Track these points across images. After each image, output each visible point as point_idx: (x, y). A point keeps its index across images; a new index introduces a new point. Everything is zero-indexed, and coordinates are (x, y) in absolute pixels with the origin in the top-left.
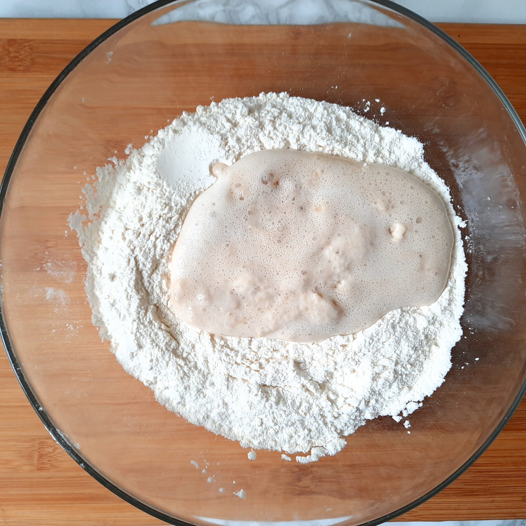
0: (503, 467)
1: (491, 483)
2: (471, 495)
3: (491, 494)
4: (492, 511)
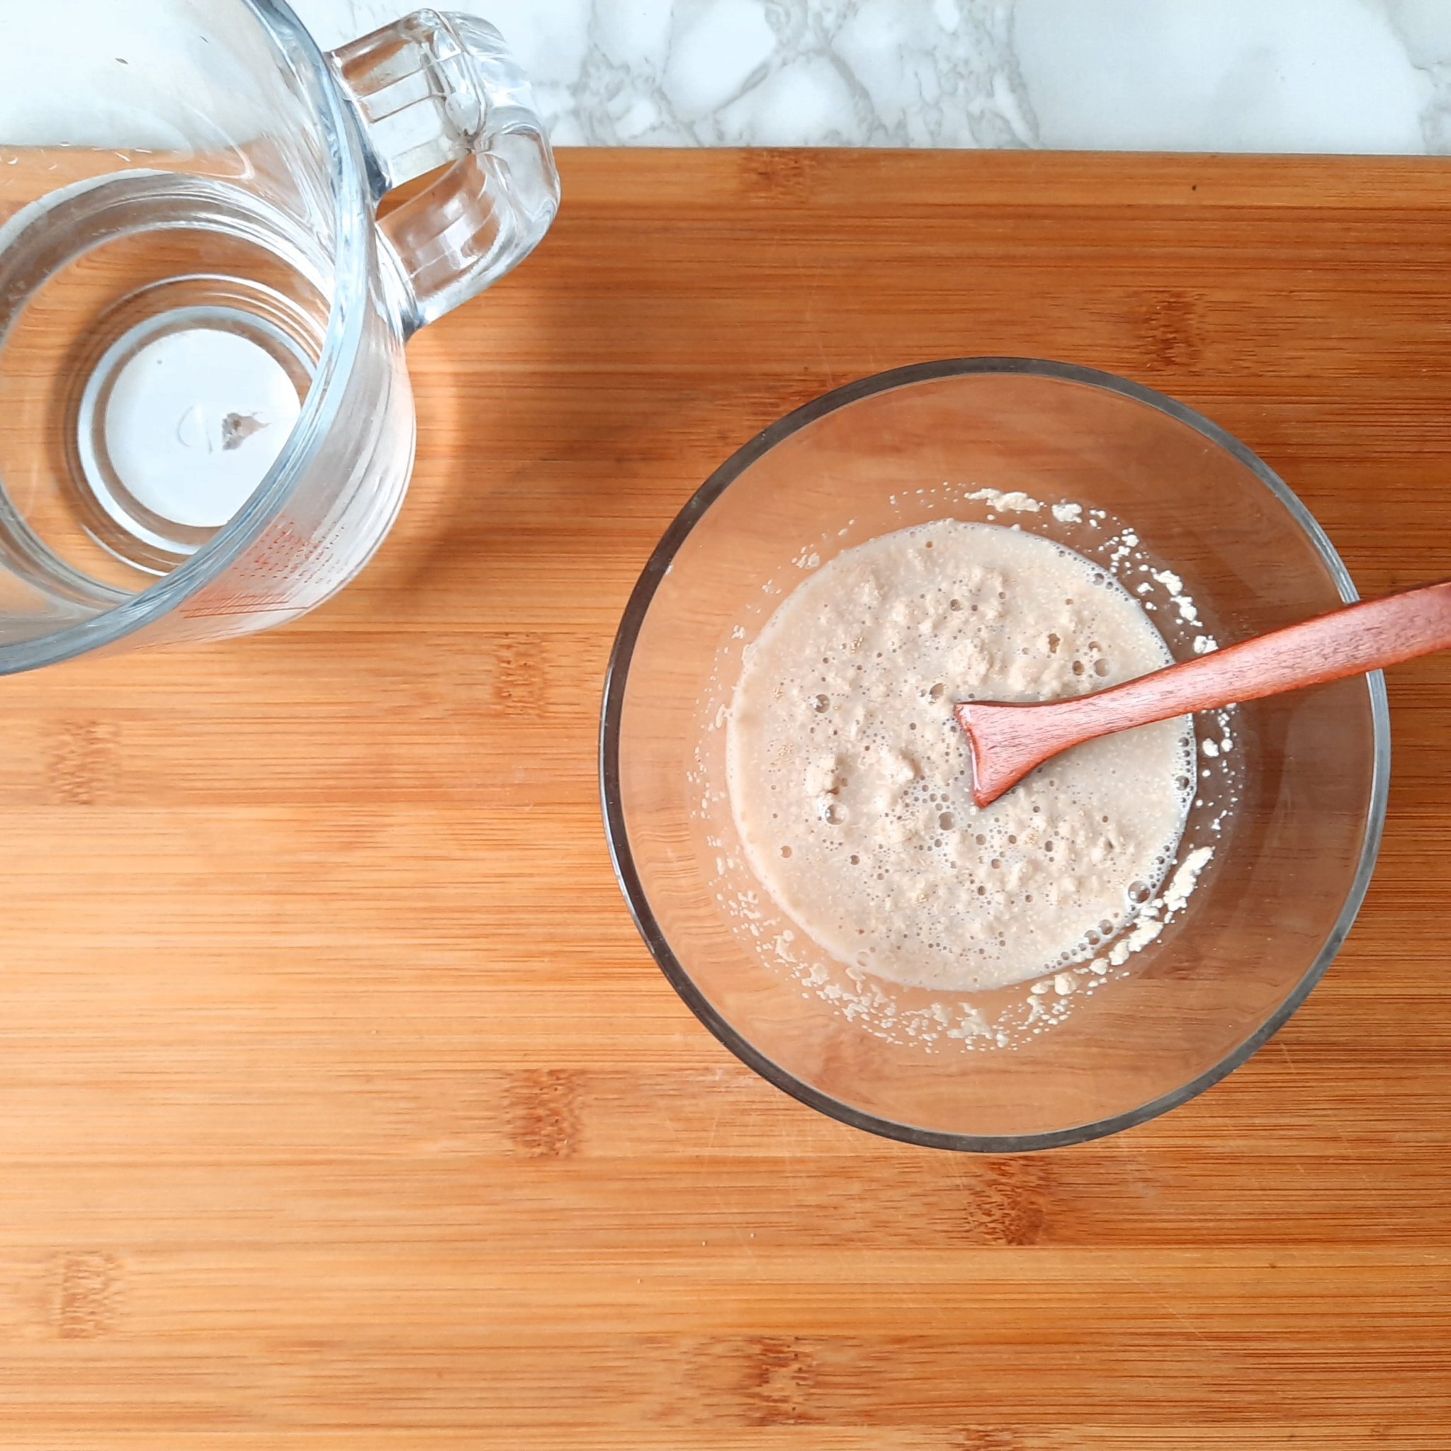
0: (1318, 1344)
1: (1288, 1388)
2: (1232, 1420)
3: (1286, 1417)
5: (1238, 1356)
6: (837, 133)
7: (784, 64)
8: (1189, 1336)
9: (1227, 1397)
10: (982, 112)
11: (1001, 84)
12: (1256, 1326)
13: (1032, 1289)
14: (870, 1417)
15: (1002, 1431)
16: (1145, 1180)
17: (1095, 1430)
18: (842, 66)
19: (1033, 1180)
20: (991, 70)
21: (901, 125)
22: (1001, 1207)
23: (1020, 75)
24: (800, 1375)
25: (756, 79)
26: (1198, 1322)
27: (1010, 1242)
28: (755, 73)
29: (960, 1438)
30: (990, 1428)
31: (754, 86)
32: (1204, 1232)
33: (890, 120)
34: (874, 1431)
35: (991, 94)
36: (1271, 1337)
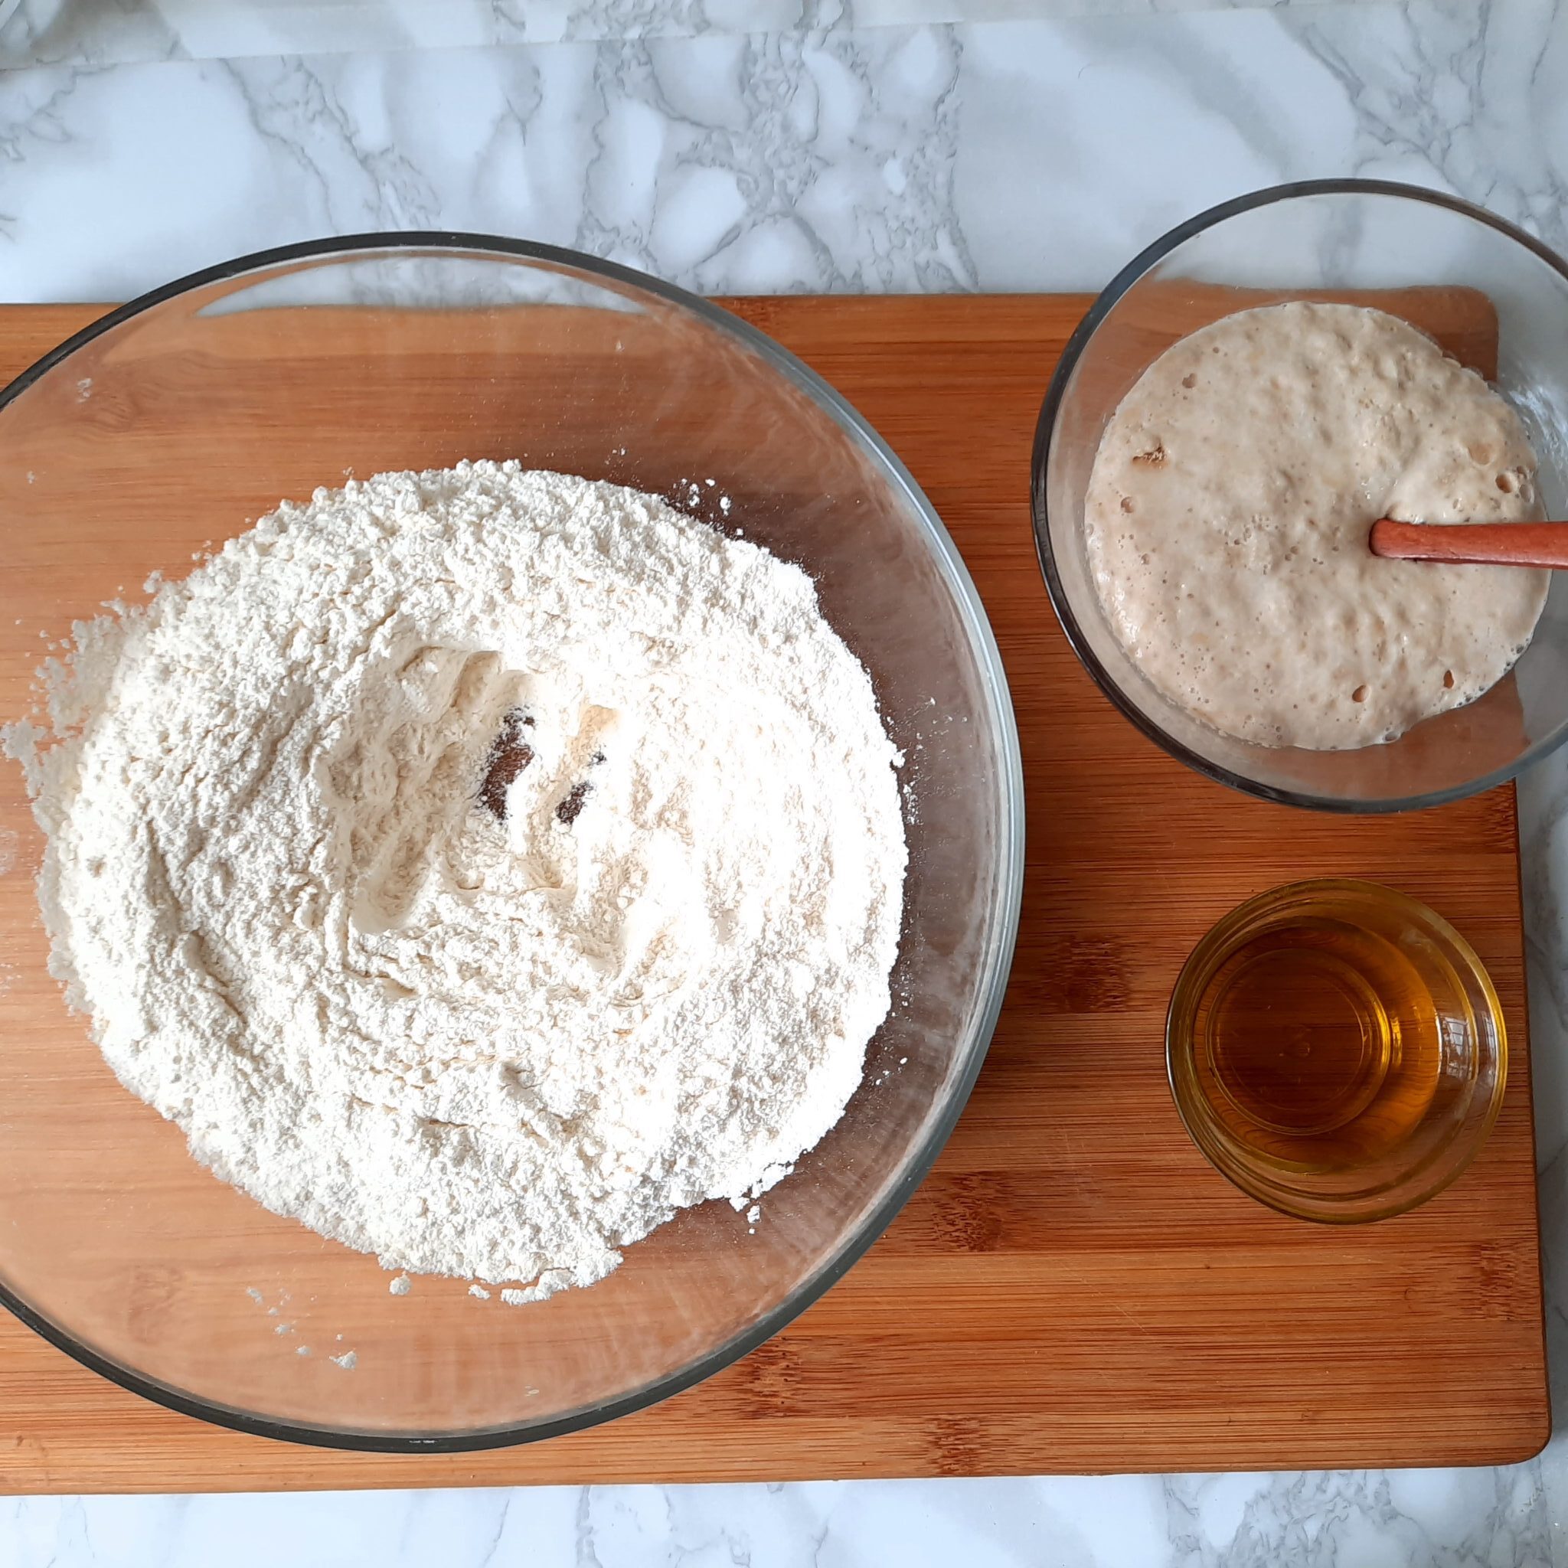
0: (1251, 1337)
1: (1225, 1377)
2: (1176, 1407)
3: (1224, 1404)
4: (1229, 1447)
5: (1179, 1348)
6: (802, 283)
7: (754, 225)
8: (1135, 1331)
9: (1169, 1386)
10: (928, 262)
11: (943, 240)
12: (1195, 1321)
13: (992, 1291)
14: (852, 1409)
15: (969, 1420)
16: (1091, 1191)
17: (1054, 1418)
18: (805, 227)
19: (991, 1193)
20: (935, 227)
21: (857, 275)
22: (963, 1217)
23: (960, 231)
24: (787, 1373)
25: (730, 239)
26: (1141, 1319)
27: (972, 1249)
28: (728, 233)
29: (932, 1427)
30: (959, 1417)
31: (729, 243)
32: (1144, 1237)
33: (848, 272)
34: (854, 1422)
35: (935, 247)
36: (1208, 1331)
